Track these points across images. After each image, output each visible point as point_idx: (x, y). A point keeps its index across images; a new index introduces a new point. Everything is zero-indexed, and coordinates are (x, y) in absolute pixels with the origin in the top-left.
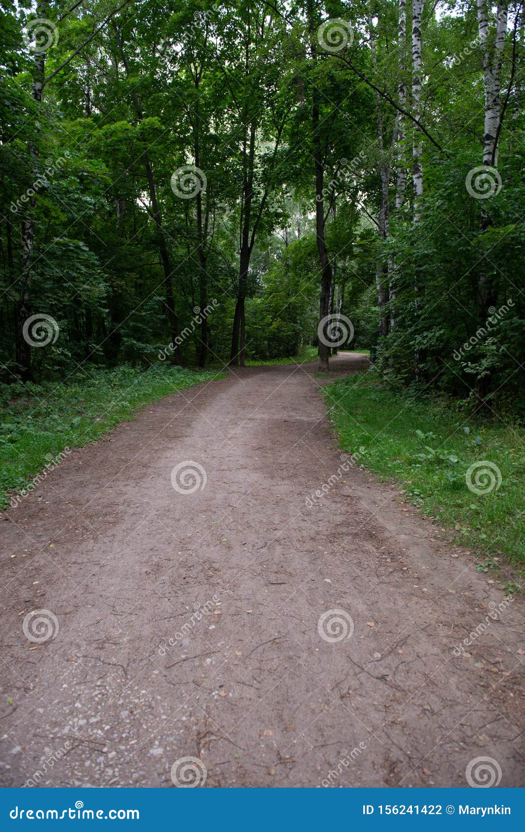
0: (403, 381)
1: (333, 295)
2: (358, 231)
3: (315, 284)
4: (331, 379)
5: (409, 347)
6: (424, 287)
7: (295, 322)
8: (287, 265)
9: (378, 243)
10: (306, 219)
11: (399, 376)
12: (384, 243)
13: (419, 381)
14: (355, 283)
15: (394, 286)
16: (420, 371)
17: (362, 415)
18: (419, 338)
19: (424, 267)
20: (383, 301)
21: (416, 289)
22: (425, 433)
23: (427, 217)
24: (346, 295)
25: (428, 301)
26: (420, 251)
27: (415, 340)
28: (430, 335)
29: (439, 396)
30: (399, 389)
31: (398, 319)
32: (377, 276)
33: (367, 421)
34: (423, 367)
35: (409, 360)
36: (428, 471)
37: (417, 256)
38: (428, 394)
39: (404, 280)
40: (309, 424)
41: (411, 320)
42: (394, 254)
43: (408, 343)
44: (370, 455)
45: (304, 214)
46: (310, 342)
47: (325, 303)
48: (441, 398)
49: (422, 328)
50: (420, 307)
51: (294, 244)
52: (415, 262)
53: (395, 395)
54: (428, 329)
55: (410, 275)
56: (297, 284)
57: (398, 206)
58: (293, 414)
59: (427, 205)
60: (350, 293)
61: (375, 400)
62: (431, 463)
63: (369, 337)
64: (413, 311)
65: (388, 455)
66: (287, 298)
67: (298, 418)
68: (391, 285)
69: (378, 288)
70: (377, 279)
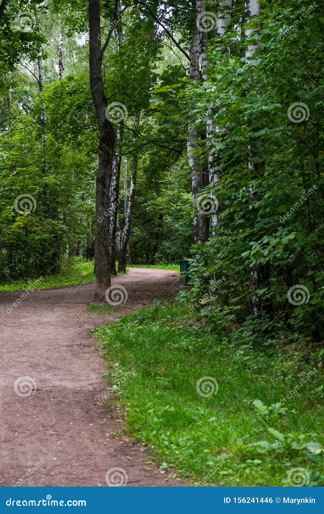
0: (231, 317)
1: (119, 172)
2: (160, 68)
3: (88, 155)
4: (115, 315)
5: (242, 261)
6: (263, 163)
7: (55, 217)
8: (41, 122)
9: (188, 91)
10: (72, 46)
11: (227, 309)
12: (198, 91)
13: (260, 317)
14: (155, 154)
15: (217, 161)
16: (261, 300)
17: (165, 375)
18: (256, 246)
19: (262, 132)
20: (199, 184)
21: (250, 167)
22: (269, 405)
23: (265, 51)
24: (140, 173)
25: (270, 187)
26: (256, 106)
27: (250, 249)
28: (273, 242)
29: (292, 341)
30: (227, 331)
31: (223, 215)
32: (188, 144)
33: (174, 387)
34: (264, 294)
35: (242, 282)
36: (274, 471)
37: (251, 114)
38: (273, 337)
39: (230, 152)
40: (76, 392)
41: (243, 217)
42: (215, 111)
43: (239, 254)
44: (178, 445)
45: (69, 35)
46: (81, 251)
47: (104, 185)
48: (293, 345)
49: (260, 230)
50: (258, 197)
51: (52, 86)
52: (249, 122)
53: (221, 341)
54: (271, 231)
55: (242, 143)
56: (58, 154)
57: (221, 31)
58: (48, 376)
59: (266, 31)
60: (146, 170)
61: (187, 350)
62: (279, 457)
63: (178, 242)
64: (247, 202)
65: (207, 445)
66: (41, 177)
67: (58, 383)
68: (210, 159)
69: (191, 163)
70: (189, 148)
